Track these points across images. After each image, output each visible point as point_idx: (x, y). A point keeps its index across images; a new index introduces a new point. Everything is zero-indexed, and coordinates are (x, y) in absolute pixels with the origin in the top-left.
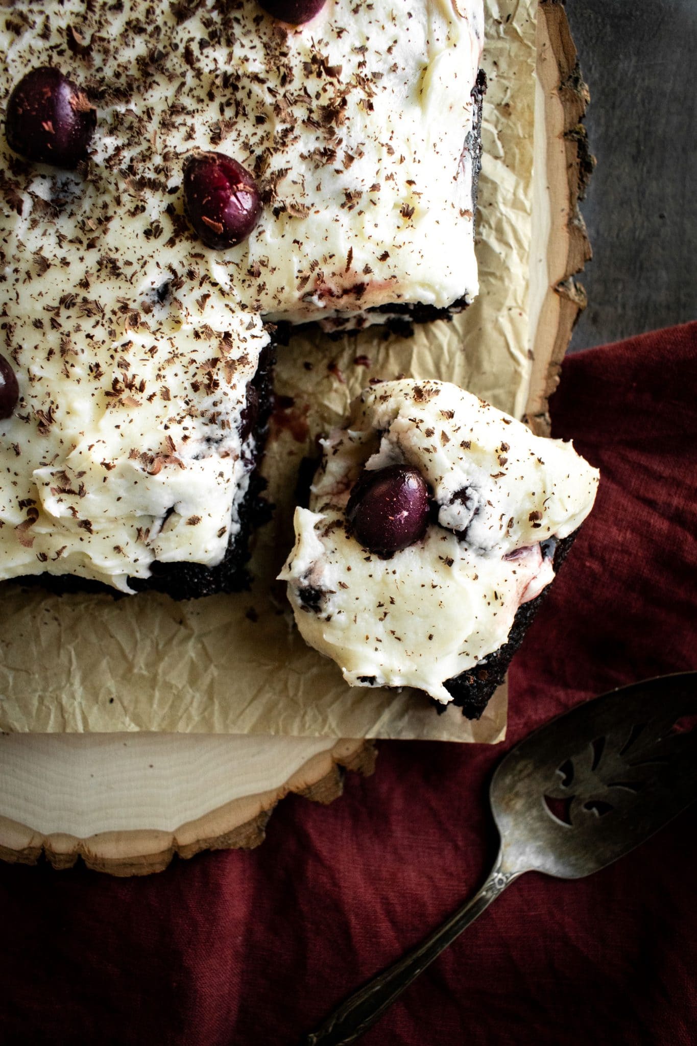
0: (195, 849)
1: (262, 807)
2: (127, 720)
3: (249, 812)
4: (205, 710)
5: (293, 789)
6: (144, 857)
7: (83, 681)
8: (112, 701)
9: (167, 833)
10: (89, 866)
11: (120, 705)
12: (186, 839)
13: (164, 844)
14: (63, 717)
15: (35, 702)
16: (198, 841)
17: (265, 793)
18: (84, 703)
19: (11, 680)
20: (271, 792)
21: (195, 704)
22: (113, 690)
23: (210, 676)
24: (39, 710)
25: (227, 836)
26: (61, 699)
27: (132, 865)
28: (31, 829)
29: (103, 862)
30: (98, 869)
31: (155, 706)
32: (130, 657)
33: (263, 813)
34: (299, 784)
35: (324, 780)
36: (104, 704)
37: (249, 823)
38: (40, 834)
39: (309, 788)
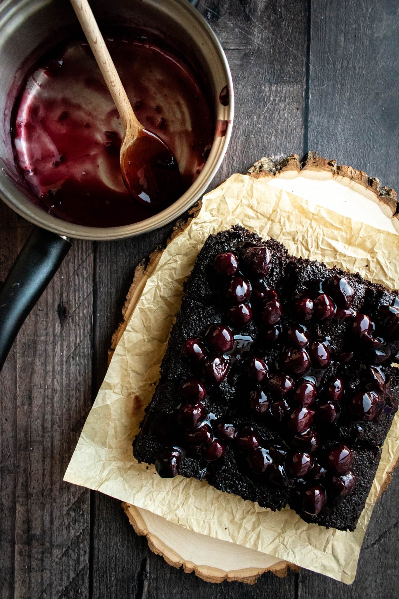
0: (233, 580)
1: (259, 573)
2: (230, 538)
3: (255, 573)
4: (256, 541)
5: (271, 570)
6: (215, 577)
7: (218, 518)
8: (226, 529)
9: (225, 572)
10: (196, 574)
11: (228, 532)
12: (230, 575)
13: (223, 575)
14: (210, 530)
15: (202, 522)
16: (234, 577)
17: (261, 568)
18: (217, 527)
19: (195, 511)
20: (263, 569)
21: (253, 538)
22: (227, 525)
23: (259, 529)
24: (202, 525)
25: (244, 578)
26: (210, 523)
27: (210, 578)
28: (181, 557)
29: (201, 575)
30: (199, 576)
31: (240, 535)
32: (234, 514)
33: (258, 575)
34: (273, 569)
35: (282, 570)
36: (223, 529)
37: (253, 577)
38: (183, 560)
39: (276, 571)
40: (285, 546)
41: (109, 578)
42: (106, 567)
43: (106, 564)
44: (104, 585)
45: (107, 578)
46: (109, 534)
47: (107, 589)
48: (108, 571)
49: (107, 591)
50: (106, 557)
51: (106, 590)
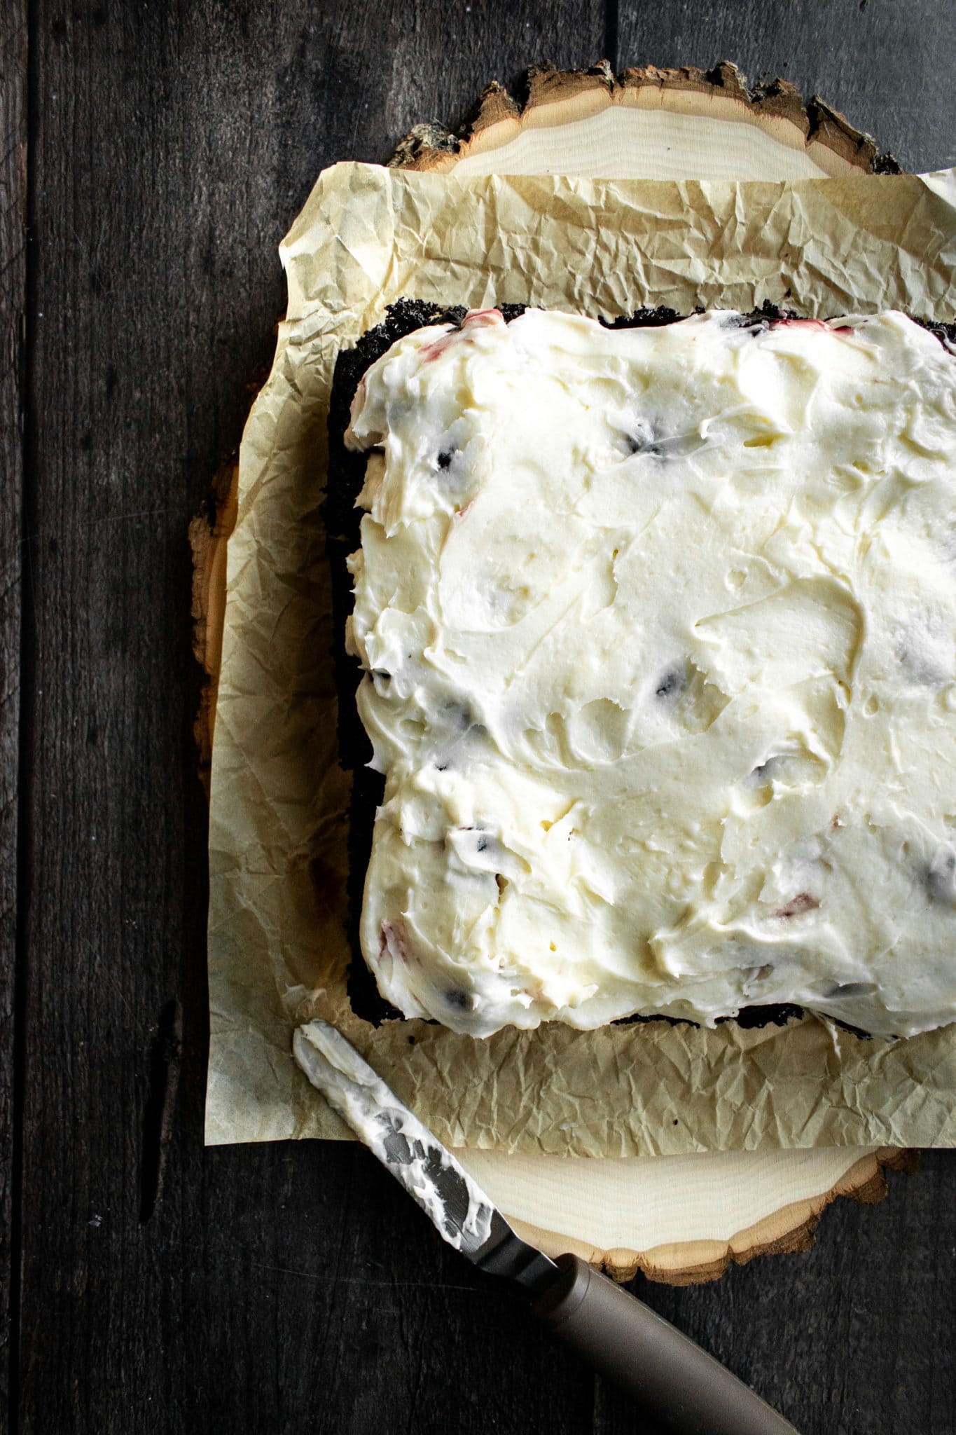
0: (750, 1255)
1: (812, 1212)
2: (695, 1142)
3: (801, 1217)
4: (767, 1127)
5: (841, 1192)
6: (702, 1266)
7: (645, 1105)
8: (676, 1122)
9: (722, 1242)
10: (648, 1277)
11: (684, 1127)
12: (740, 1247)
13: (720, 1253)
14: (633, 1141)
15: (605, 1128)
16: (753, 1248)
17: (815, 1198)
18: (649, 1126)
19: (577, 1107)
20: (820, 1197)
21: (757, 1121)
22: (675, 1112)
23: (766, 1092)
24: (610, 1136)
25: (779, 1241)
26: (629, 1124)
27: (690, 1274)
28: (590, 1246)
29: (663, 1273)
30: (658, 1280)
31: (718, 1125)
32: (686, 1078)
33: (813, 1217)
34: (848, 1187)
35: (871, 1182)
36: (668, 1126)
37: (801, 1228)
38: (600, 1251)
39: (856, 1190)
40: (851, 1110)
41: (69, 1056)
42: (62, 1027)
43: (61, 1016)
44: (56, 1077)
45: (64, 1056)
46: (70, 933)
47: (65, 1087)
48: (67, 1038)
49: (64, 1093)
50: (63, 995)
51: (61, 1090)
